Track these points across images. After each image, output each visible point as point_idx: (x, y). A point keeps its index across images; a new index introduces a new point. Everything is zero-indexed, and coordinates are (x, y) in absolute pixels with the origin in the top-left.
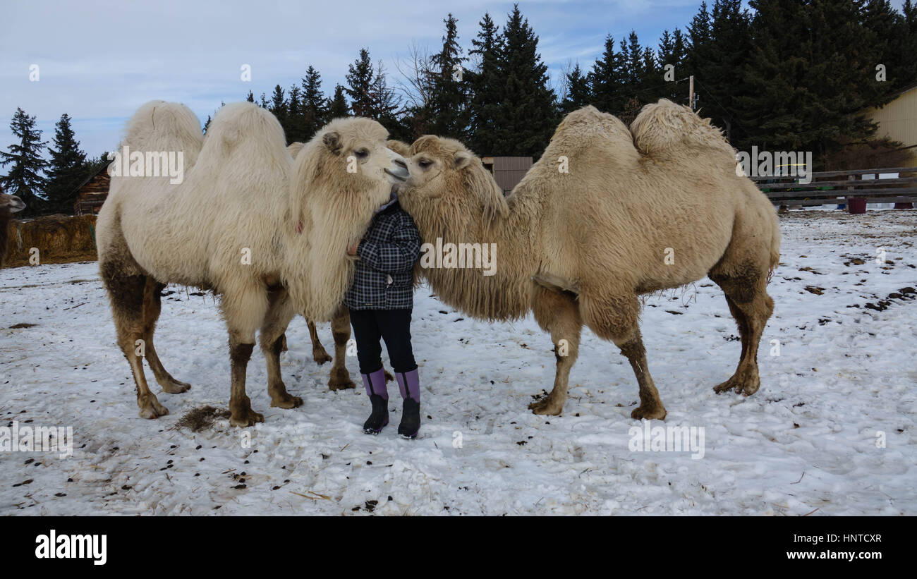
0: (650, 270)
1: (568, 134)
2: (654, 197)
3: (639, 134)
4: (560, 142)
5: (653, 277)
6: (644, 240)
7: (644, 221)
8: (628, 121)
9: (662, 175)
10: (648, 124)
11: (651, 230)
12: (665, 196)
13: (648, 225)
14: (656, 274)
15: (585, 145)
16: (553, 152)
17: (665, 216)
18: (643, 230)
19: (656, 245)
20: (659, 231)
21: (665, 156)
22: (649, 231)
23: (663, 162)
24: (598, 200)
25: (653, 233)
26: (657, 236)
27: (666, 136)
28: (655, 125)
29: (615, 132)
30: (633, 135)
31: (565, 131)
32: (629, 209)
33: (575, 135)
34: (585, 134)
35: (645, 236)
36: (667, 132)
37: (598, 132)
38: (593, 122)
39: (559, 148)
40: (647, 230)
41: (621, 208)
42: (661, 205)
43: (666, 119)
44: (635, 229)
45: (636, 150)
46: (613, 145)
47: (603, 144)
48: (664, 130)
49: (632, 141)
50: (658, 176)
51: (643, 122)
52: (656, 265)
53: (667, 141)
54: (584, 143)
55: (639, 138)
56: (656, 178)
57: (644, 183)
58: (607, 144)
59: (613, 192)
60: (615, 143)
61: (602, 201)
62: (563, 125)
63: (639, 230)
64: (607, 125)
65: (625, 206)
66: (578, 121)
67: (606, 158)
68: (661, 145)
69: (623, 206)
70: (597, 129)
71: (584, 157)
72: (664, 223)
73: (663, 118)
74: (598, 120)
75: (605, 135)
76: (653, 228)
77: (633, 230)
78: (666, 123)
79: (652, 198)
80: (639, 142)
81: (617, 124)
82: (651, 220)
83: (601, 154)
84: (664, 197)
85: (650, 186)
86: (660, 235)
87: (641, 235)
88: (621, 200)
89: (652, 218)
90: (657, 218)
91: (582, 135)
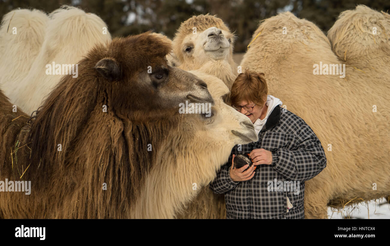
0: (352, 180)
1: (268, 41)
2: (355, 104)
3: (336, 41)
4: (260, 49)
5: (355, 187)
6: (346, 149)
7: (347, 129)
8: (325, 28)
9: (362, 82)
10: (345, 30)
11: (354, 138)
12: (366, 103)
13: (351, 133)
14: (359, 183)
15: (286, 51)
16: (253, 58)
17: (366, 124)
18: (345, 138)
19: (358, 153)
20: (361, 139)
21: (363, 63)
22: (352, 139)
23: (361, 69)
24: (303, 107)
25: (355, 141)
26: (359, 144)
27: (364, 43)
28: (352, 32)
29: (314, 39)
30: (331, 42)
31: (265, 37)
32: (331, 116)
33: (276, 41)
34: (285, 40)
35: (347, 145)
36: (364, 39)
37: (298, 39)
38: (292, 29)
39: (259, 54)
40: (349, 138)
41: (324, 116)
42: (362, 112)
43: (364, 26)
44: (337, 138)
45: (336, 57)
46: (314, 51)
47: (305, 50)
48: (362, 37)
49: (330, 47)
50: (359, 84)
51: (340, 29)
52: (359, 174)
53: (365, 48)
54: (285, 49)
55: (336, 45)
56: (357, 85)
57: (346, 90)
58: (308, 51)
59: (317, 99)
60: (315, 49)
61: (306, 109)
62: (261, 31)
63: (341, 139)
64: (306, 31)
65: (327, 113)
66: (277, 27)
67: (308, 64)
68: (358, 52)
69: (325, 114)
70: (296, 35)
71: (287, 62)
72: (365, 131)
73: (360, 25)
74: (296, 26)
75: (305, 42)
76: (355, 136)
77: (335, 139)
78: (364, 30)
79: (354, 105)
80: (337, 50)
81: (315, 30)
82: (353, 127)
83: (303, 60)
84: (365, 105)
85: (351, 93)
86: (362, 143)
87: (343, 145)
88: (323, 107)
89: (354, 126)
90: (359, 125)
91: (282, 41)
